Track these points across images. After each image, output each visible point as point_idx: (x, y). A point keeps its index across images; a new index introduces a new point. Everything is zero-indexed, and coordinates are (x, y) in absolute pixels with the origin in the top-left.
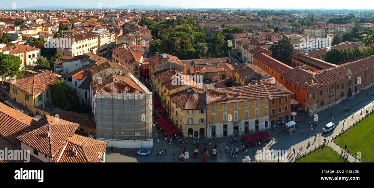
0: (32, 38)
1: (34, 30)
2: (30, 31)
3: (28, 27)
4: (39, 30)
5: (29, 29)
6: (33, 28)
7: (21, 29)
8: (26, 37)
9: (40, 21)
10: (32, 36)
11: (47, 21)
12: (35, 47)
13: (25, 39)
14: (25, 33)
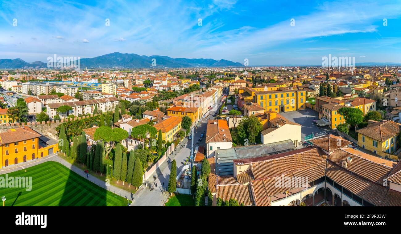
0: (364, 91)
1: (364, 84)
2: (361, 85)
3: (359, 81)
4: (368, 84)
5: (360, 83)
6: (363, 82)
7: (354, 84)
8: (358, 91)
9: (367, 76)
10: (364, 90)
11: (374, 76)
12: (371, 99)
13: (357, 92)
14: (357, 87)
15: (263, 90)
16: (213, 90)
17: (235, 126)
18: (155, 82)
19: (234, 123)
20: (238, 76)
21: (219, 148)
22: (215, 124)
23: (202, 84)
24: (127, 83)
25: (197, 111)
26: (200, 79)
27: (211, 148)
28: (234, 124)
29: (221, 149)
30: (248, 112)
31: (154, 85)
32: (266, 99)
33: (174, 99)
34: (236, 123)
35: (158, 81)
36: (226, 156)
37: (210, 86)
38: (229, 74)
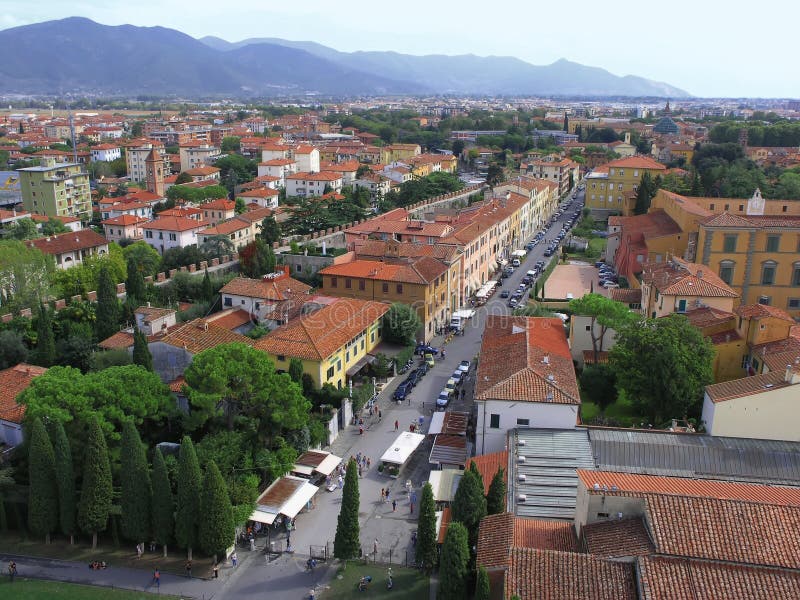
15: (741, 208)
16: (515, 195)
17: (595, 346)
18: (267, 156)
19: (592, 335)
20: (627, 141)
21: (526, 422)
22: (514, 332)
23: (468, 165)
24: (143, 163)
25: (443, 280)
26: (457, 148)
27: (495, 421)
28: (594, 340)
29: (531, 425)
30: (657, 297)
31: (262, 171)
32: (750, 253)
33: (350, 230)
34: (602, 338)
35: (279, 155)
36: (550, 454)
37: (502, 180)
38: (587, 129)
